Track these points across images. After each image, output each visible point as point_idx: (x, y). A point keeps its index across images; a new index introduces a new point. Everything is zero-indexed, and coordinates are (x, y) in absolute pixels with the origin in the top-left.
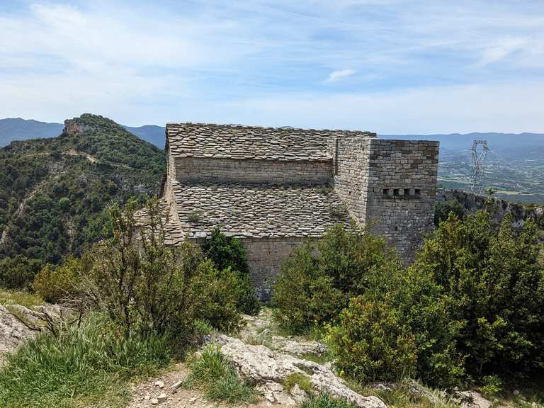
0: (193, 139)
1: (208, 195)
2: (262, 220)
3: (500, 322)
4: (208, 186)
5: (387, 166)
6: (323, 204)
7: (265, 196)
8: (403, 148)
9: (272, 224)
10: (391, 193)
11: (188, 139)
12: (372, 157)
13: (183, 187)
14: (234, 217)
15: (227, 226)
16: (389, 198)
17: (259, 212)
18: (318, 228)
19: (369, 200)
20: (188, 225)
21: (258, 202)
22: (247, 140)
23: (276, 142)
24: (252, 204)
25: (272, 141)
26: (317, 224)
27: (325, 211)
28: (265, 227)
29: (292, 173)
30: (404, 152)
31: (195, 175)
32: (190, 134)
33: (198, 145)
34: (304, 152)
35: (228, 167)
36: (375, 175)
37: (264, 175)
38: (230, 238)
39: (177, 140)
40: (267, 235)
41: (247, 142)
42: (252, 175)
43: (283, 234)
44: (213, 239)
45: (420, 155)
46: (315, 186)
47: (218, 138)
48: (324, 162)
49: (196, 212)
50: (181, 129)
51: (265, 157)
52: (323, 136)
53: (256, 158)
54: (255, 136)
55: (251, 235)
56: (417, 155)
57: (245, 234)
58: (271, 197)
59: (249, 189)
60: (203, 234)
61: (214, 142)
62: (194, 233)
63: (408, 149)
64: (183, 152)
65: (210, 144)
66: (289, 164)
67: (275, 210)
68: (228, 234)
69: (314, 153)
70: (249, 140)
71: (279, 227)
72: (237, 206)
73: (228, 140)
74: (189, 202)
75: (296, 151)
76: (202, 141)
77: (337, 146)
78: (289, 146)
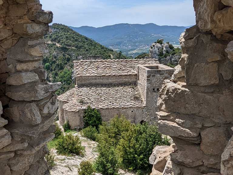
0: (83, 68)
1: (88, 91)
2: (107, 101)
3: (142, 156)
4: (88, 87)
5: (154, 80)
6: (132, 93)
7: (109, 90)
8: (160, 73)
9: (111, 102)
10: (156, 90)
11: (81, 68)
12: (148, 77)
13: (79, 88)
14: (97, 100)
15: (94, 104)
16: (155, 92)
17: (106, 97)
18: (128, 103)
19: (147, 93)
20: (79, 104)
21: (106, 93)
22: (104, 67)
23: (116, 67)
24: (104, 94)
25: (114, 67)
26: (128, 102)
27: (132, 96)
28: (108, 104)
29: (121, 79)
30: (161, 74)
31: (83, 82)
32: (82, 65)
33: (85, 70)
34: (126, 71)
35: (95, 79)
36: (149, 84)
37: (110, 81)
38: (94, 109)
39: (77, 69)
40: (108, 107)
41: (104, 68)
42: (105, 81)
43: (114, 107)
44: (88, 109)
45: (167, 75)
46: (130, 84)
47: (93, 67)
48: (134, 75)
49: (83, 98)
50: (79, 64)
51: (110, 74)
52: (135, 63)
53: (107, 75)
54: (108, 64)
55: (102, 107)
56: (166, 75)
57: (100, 107)
58: (112, 90)
59: (104, 87)
60: (84, 108)
61: (91, 68)
62: (81, 107)
63: (162, 73)
64: (79, 74)
65: (89, 70)
66: (120, 76)
67: (113, 96)
68: (93, 107)
69: (130, 71)
70: (105, 67)
71: (113, 104)
72: (98, 95)
73: (97, 67)
74: (81, 94)
75: (123, 70)
76: (86, 68)
77: (138, 69)
78: (120, 68)
